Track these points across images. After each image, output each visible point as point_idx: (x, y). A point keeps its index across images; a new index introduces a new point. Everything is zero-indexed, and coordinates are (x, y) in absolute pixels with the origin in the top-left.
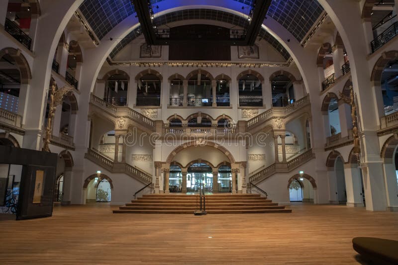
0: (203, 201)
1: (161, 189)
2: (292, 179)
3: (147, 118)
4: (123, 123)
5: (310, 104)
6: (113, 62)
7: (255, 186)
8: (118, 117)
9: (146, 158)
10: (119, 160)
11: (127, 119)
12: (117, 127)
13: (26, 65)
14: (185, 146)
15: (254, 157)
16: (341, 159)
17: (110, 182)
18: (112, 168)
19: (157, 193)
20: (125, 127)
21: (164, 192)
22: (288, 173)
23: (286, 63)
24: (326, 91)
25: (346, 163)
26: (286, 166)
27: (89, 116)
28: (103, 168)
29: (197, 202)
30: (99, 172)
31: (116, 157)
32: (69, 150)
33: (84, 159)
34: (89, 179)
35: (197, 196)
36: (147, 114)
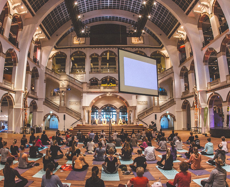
0: (111, 129)
1: (87, 122)
2: (162, 116)
3: (78, 81)
4: (64, 84)
5: (173, 72)
6: (57, 47)
7: (140, 120)
8: (61, 80)
9: (77, 103)
10: (62, 105)
11: (66, 82)
12: (61, 86)
13: (16, 56)
14: (100, 97)
15: (141, 103)
16: (189, 105)
17: (58, 118)
18: (59, 110)
19: (84, 124)
20: (65, 86)
21: (88, 124)
22: (160, 112)
23: (160, 47)
24: (182, 65)
25: (191, 107)
26: (159, 108)
27: (45, 80)
28: (54, 110)
29: (108, 130)
30: (51, 112)
31: (60, 104)
32: (35, 100)
33: (43, 105)
34: (46, 116)
35: (108, 126)
36: (78, 77)
